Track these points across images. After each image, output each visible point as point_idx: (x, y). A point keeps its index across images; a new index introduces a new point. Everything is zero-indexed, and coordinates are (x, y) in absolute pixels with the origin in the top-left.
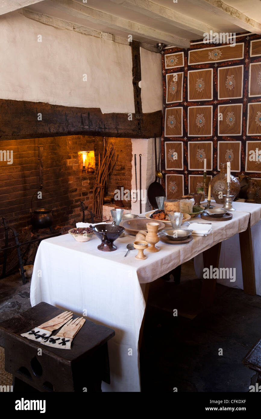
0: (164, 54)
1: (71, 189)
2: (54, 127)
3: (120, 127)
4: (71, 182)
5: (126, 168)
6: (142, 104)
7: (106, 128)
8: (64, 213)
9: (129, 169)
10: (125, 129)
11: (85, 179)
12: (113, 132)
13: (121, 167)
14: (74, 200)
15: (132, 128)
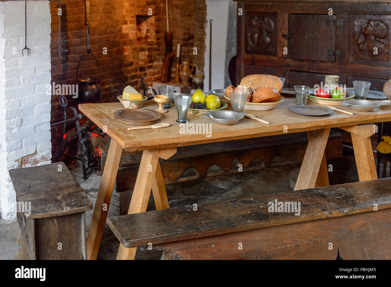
1: (126, 62)
4: (126, 54)
5: (196, 37)
11: (142, 50)
13: (188, 35)
14: (129, 75)
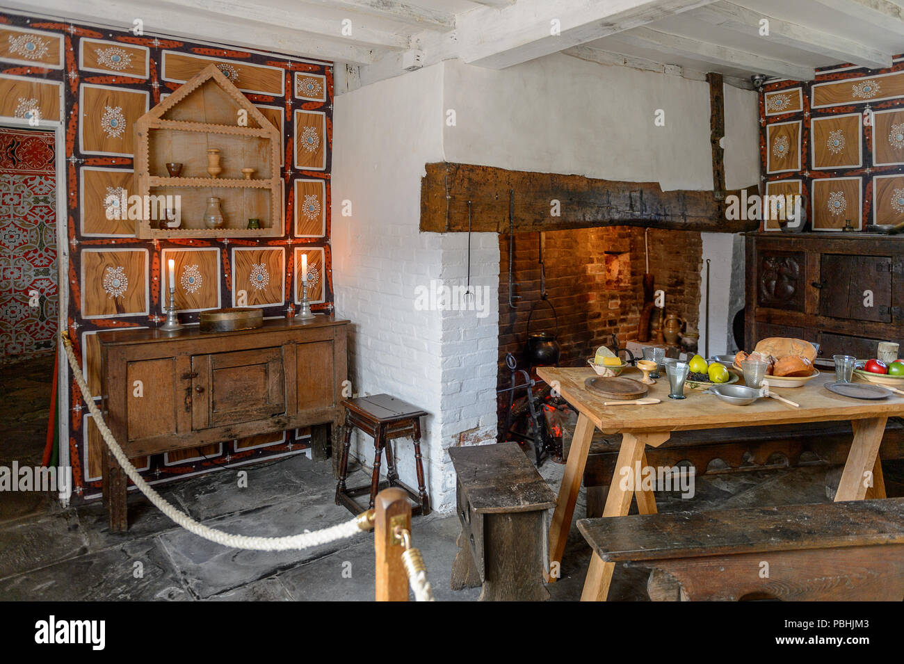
0: (764, 92)
1: (591, 313)
2: (591, 213)
3: (688, 213)
4: (591, 302)
5: (687, 281)
6: (726, 176)
7: (668, 215)
8: (579, 352)
9: (692, 284)
10: (697, 217)
11: (613, 297)
12: (677, 221)
13: (675, 280)
14: (595, 331)
15: (709, 215)
